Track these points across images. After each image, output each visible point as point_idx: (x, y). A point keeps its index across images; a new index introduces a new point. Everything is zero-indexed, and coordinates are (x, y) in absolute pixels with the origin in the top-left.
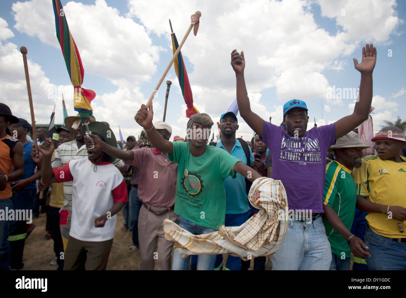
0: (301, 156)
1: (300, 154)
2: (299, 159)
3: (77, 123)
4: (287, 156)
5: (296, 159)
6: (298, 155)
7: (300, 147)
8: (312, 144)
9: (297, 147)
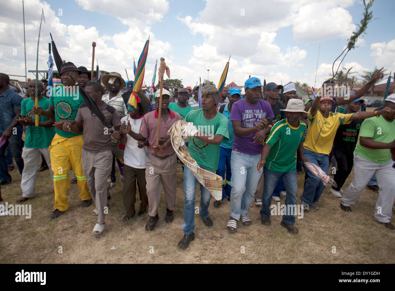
0: (253, 125)
1: (252, 123)
2: (253, 126)
3: (112, 80)
4: (246, 126)
5: (251, 126)
6: (252, 124)
7: (253, 117)
8: (262, 115)
9: (251, 117)
